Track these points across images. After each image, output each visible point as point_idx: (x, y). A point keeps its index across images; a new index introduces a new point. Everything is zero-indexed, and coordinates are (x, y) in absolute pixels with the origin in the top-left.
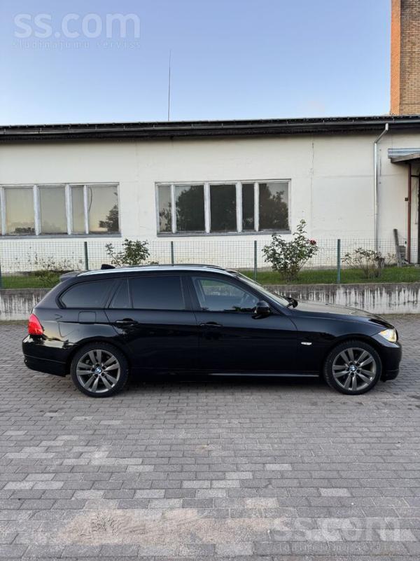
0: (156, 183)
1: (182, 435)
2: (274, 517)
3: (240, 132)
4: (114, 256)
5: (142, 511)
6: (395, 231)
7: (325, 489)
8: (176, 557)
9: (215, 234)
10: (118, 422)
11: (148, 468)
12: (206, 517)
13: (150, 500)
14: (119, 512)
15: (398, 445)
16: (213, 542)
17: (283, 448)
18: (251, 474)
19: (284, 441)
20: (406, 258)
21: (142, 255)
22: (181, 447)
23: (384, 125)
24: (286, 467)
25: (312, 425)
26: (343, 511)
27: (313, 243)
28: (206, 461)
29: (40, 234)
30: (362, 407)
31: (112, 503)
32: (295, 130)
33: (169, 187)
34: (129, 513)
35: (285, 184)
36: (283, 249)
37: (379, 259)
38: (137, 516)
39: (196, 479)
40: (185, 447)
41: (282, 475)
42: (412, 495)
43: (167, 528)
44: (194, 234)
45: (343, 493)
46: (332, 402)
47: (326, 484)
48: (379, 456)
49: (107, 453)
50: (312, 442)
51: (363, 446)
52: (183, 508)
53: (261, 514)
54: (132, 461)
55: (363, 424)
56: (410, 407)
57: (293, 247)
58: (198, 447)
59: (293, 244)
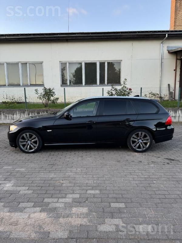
0: (60, 62)
1: (52, 175)
2: (84, 218)
3: (99, 38)
4: (39, 95)
5: (19, 214)
6: (169, 85)
7: (114, 204)
8: (27, 239)
9: (87, 86)
10: (23, 169)
11: (30, 192)
12: (50, 217)
13: (25, 208)
14: (8, 214)
15: (155, 182)
16: (49, 231)
17: (98, 182)
18: (79, 195)
19: (100, 179)
20: (173, 97)
21: (52, 95)
22: (49, 182)
23: (166, 35)
24: (98, 192)
25: (115, 171)
26: (120, 215)
27: (130, 89)
28: (59, 188)
29: (8, 85)
30: (141, 163)
31: (6, 209)
32: (124, 37)
33: (66, 63)
34: (13, 214)
35: (119, 63)
36: (116, 92)
37: (161, 98)
38: (16, 216)
39: (52, 197)
40: (52, 182)
41: (94, 196)
42: (156, 207)
43: (28, 223)
44: (77, 86)
45: (122, 205)
46: (127, 161)
47: (114, 201)
48: (144, 187)
49: (13, 184)
50: (113, 179)
51: (137, 182)
52: (40, 212)
53: (78, 216)
54: (24, 188)
55: (140, 172)
56: (164, 163)
57: (121, 91)
58: (58, 181)
59: (121, 90)
